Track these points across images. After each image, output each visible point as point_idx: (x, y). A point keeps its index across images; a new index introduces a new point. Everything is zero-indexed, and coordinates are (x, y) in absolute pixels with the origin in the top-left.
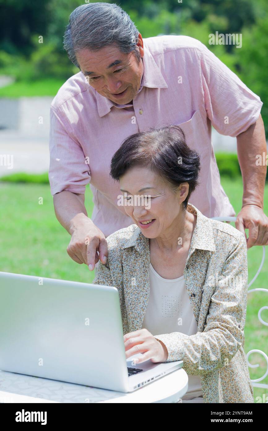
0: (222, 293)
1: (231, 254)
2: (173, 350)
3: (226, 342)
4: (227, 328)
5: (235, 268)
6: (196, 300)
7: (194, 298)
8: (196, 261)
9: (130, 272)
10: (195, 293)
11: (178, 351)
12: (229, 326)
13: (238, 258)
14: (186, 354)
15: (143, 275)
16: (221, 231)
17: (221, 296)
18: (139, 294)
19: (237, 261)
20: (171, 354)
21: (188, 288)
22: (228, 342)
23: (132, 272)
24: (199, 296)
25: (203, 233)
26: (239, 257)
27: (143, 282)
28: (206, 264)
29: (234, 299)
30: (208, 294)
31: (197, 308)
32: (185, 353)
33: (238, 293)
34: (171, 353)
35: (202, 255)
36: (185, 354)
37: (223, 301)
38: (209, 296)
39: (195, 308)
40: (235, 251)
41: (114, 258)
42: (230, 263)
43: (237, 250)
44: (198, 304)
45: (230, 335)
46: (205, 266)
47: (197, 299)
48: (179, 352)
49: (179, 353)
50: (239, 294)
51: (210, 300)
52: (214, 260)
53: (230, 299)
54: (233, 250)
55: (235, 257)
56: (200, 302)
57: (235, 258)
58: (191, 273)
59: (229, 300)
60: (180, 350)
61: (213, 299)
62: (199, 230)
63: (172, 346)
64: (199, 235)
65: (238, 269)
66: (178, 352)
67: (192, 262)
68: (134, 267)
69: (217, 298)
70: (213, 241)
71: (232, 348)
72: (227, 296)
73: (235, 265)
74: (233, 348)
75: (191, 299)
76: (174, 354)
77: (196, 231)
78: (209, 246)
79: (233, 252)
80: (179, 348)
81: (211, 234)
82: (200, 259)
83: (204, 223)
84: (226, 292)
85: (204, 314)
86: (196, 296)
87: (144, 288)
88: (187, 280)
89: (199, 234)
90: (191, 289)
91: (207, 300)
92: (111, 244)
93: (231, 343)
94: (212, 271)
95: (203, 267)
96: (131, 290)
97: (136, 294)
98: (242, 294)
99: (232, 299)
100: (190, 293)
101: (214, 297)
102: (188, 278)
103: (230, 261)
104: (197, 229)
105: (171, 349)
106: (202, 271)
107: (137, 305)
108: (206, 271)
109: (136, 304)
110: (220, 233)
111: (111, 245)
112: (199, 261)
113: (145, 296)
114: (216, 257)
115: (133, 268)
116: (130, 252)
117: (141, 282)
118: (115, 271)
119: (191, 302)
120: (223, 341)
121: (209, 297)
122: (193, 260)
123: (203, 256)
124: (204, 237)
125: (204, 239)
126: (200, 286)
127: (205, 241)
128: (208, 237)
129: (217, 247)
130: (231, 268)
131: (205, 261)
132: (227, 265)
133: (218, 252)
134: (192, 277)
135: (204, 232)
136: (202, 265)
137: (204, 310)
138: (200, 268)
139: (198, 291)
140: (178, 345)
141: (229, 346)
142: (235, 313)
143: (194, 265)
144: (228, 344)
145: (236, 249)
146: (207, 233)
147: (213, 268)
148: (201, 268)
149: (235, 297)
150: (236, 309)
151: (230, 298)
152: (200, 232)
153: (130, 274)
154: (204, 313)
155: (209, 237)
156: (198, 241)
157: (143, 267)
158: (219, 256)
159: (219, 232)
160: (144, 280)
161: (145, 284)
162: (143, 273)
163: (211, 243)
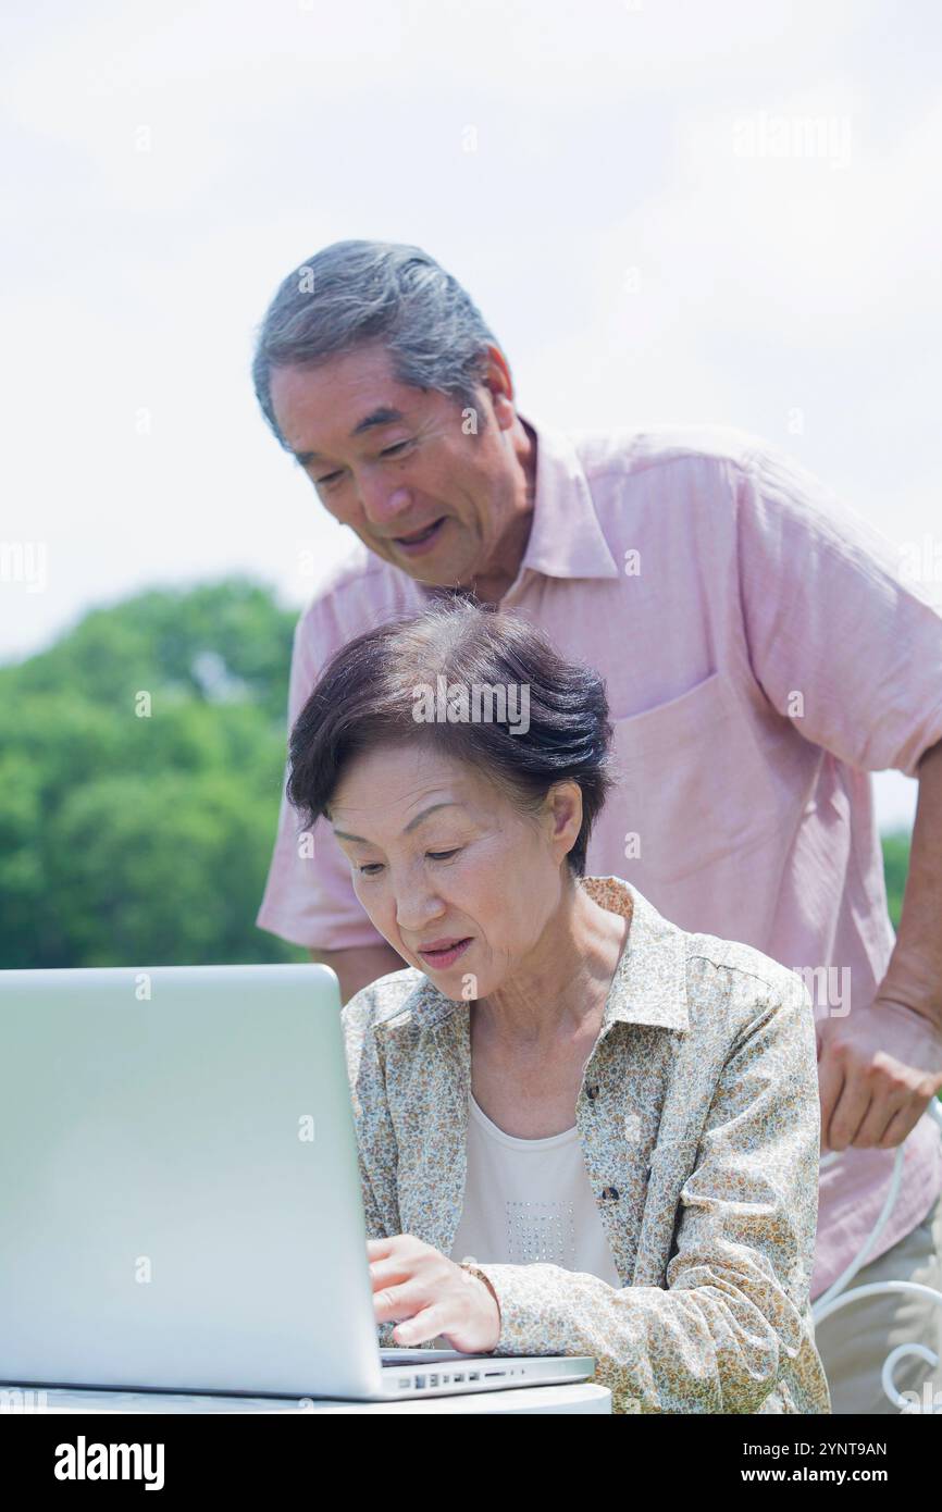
0: (716, 1171)
1: (750, 1036)
2: (523, 1306)
3: (736, 1332)
4: (740, 1285)
5: (766, 1084)
6: (621, 1212)
7: (613, 1202)
8: (623, 1071)
9: (407, 1114)
10: (617, 1187)
11: (544, 1311)
12: (745, 1278)
13: (778, 1053)
14: (576, 1329)
15: (448, 1120)
16: (715, 965)
17: (713, 1181)
18: (433, 1188)
19: (774, 1059)
20: (512, 1322)
21: (593, 1167)
22: (745, 1333)
23: (413, 1115)
24: (631, 1196)
25: (651, 972)
26: (783, 1047)
27: (448, 1146)
28: (659, 1082)
29: (761, 1191)
30: (667, 1177)
31: (627, 1241)
32: (572, 1323)
33: (778, 1171)
34: (514, 1315)
35: (646, 1047)
36: (571, 1327)
37: (723, 1199)
38: (666, 1184)
39: (620, 1243)
40: (763, 1024)
41: (368, 1076)
42: (747, 1069)
43: (772, 1022)
44: (628, 1226)
45: (751, 1310)
46: (654, 1087)
47: (623, 1209)
48: (547, 1316)
49: (545, 1322)
50: (781, 1175)
51: (673, 1198)
52: (688, 1060)
53: (747, 1192)
54: (758, 1020)
55: (768, 1047)
56: (634, 1219)
57: (767, 1051)
58: (604, 1116)
59: (744, 1197)
60: (552, 1309)
61: (685, 1193)
62: (636, 959)
63: (522, 1293)
64: (632, 978)
65: (779, 1089)
66: (542, 1317)
67: (613, 1077)
68: (420, 1098)
69: (702, 1190)
70: (682, 997)
71: (759, 1358)
72: (734, 1182)
73: (766, 1074)
74: (764, 1358)
75: (605, 1208)
76: (525, 1321)
77: (626, 965)
78: (665, 1012)
79: (755, 1031)
80: (550, 1302)
81: (680, 974)
82: (638, 1062)
83: (656, 940)
84: (731, 1165)
85: (651, 1251)
86: (620, 1196)
87: (453, 1167)
88: (588, 1139)
89: (633, 973)
90: (603, 1172)
91: (663, 1198)
92: (352, 1028)
93: (754, 1337)
94: (681, 1098)
95: (647, 1093)
96: (413, 1178)
97: (424, 1188)
98: (794, 1177)
99: (755, 1191)
100: (599, 1185)
101: (691, 1186)
102: (593, 1134)
103: (749, 1060)
104: (628, 956)
105: (515, 1302)
106: (643, 1107)
107: (429, 1230)
108: (660, 1108)
109: (425, 1225)
110: (710, 971)
111: (353, 1031)
112: (634, 1071)
113: (453, 1194)
114: (697, 1049)
115: (416, 1102)
116: (410, 1048)
117: (441, 1145)
118: (368, 1119)
119: (604, 1220)
120: (724, 1322)
121: (669, 1188)
122: (614, 1071)
123: (647, 1055)
124: (652, 984)
125: (653, 993)
126: (637, 1158)
127: (656, 996)
128: (667, 986)
129: (701, 1015)
130: (751, 1084)
131: (655, 1067)
132: (737, 1074)
133: (705, 1033)
134: (607, 1130)
135: (653, 969)
136: (644, 1085)
137: (653, 1237)
138: (634, 1094)
139: (628, 1180)
140: (544, 1292)
141: (750, 1348)
142: (766, 1243)
143: (618, 1086)
144: (742, 1340)
145: (767, 1020)
146: (666, 973)
147: (686, 1087)
148: (638, 1094)
149: (764, 1182)
150: (769, 1227)
151: (746, 1188)
152: (638, 967)
153: (405, 1122)
154: (652, 1247)
155: (670, 984)
156: (627, 998)
157: (450, 1094)
158: (706, 1046)
159: (710, 967)
160: (454, 1138)
161: (456, 1153)
162: (447, 1115)
163: (674, 1002)
